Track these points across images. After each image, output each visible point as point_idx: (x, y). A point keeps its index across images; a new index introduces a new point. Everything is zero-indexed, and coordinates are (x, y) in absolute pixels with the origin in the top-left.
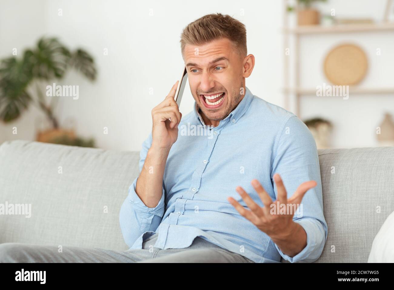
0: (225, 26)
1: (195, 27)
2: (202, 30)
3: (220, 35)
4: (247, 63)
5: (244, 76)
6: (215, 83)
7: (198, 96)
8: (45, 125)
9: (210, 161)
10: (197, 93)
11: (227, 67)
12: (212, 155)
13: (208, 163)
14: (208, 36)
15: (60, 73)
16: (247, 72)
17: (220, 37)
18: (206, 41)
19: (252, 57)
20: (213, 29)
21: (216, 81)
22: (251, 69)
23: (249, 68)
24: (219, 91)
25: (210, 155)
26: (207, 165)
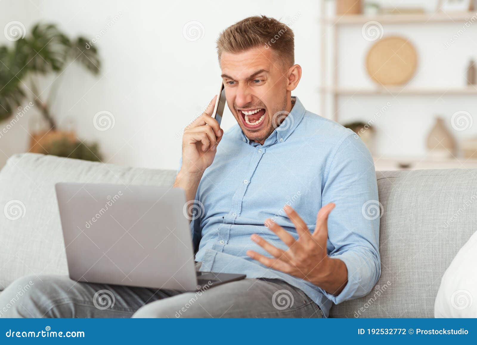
0: (267, 32)
1: (231, 32)
2: (238, 37)
3: (259, 42)
4: (293, 74)
5: (288, 89)
6: (252, 97)
7: (236, 112)
8: (41, 125)
9: (252, 181)
10: (234, 107)
11: (267, 80)
12: (254, 175)
13: (249, 184)
14: (245, 44)
15: (58, 65)
16: (292, 85)
17: (259, 44)
18: (243, 49)
19: (298, 67)
20: (252, 35)
21: (254, 96)
22: (297, 82)
23: (294, 80)
24: (257, 107)
25: (252, 175)
26: (248, 186)
